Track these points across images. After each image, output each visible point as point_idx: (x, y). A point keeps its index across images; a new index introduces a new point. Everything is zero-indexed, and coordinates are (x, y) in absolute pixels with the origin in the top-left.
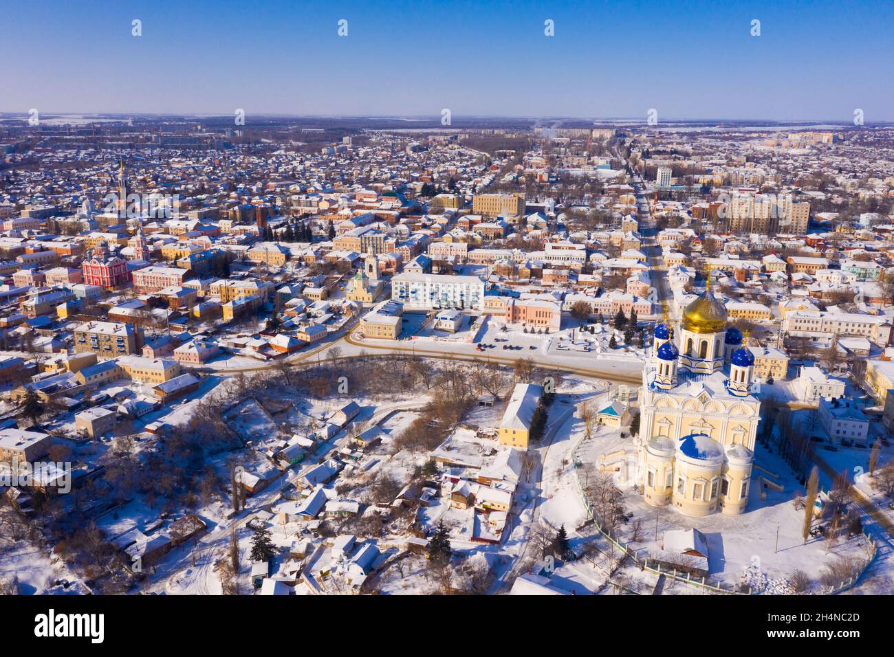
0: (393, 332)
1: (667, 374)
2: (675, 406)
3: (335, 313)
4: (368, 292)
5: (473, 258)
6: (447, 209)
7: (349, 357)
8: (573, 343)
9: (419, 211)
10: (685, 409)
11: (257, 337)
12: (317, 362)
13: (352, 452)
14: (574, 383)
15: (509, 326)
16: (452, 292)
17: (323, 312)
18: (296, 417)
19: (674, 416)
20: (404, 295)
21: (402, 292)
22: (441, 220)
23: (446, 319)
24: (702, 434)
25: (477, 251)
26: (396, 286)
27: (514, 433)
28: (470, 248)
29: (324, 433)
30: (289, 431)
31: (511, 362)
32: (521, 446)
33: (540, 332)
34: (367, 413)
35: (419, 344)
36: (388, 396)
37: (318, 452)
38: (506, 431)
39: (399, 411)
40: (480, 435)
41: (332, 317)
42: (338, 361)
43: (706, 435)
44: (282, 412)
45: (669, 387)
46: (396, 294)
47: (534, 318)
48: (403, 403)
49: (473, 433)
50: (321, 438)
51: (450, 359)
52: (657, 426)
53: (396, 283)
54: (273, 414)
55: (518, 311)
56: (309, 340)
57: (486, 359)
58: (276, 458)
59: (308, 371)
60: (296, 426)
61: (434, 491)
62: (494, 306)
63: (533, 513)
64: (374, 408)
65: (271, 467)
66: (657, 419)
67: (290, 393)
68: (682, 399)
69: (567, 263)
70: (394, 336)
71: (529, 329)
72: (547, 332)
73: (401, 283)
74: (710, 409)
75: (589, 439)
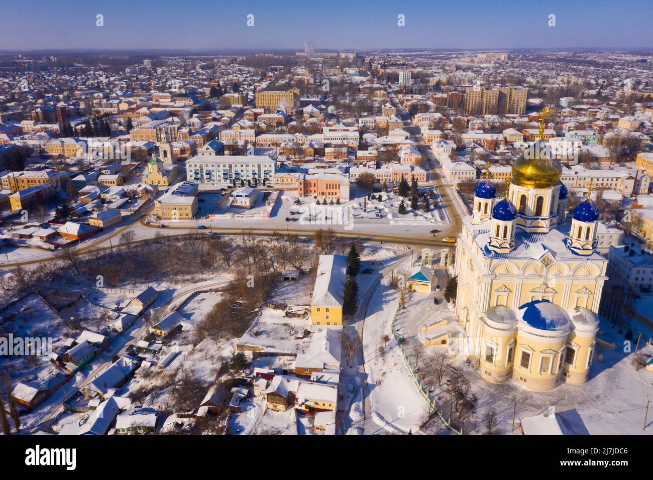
0: (189, 211)
1: (505, 236)
2: (515, 271)
3: (130, 197)
4: (163, 175)
5: (261, 142)
6: (233, 106)
7: (144, 241)
8: (365, 211)
9: (208, 108)
10: (526, 274)
11: (45, 226)
12: (108, 248)
13: (150, 345)
14: (375, 250)
15: (302, 199)
16: (245, 171)
17: (118, 197)
18: (87, 309)
19: (514, 283)
20: (199, 176)
21: (196, 173)
22: (228, 114)
23: (241, 196)
24: (543, 300)
25: (263, 136)
26: (191, 168)
27: (327, 310)
28: (257, 134)
29: (118, 325)
30: (78, 327)
31: (312, 234)
32: (335, 324)
33: (332, 203)
34: (165, 298)
35: (218, 221)
36: (188, 277)
37: (111, 347)
38: (318, 310)
39: (200, 292)
40: (289, 315)
41: (127, 202)
42: (133, 245)
43: (548, 301)
44: (69, 305)
45: (507, 251)
46: (191, 176)
47: (324, 190)
48: (204, 283)
49: (281, 313)
50: (115, 330)
51: (249, 234)
52: (495, 294)
53: (190, 166)
54: (59, 309)
55: (309, 185)
56: (102, 226)
57: (286, 233)
58: (61, 361)
59: (100, 258)
60: (86, 320)
61: (245, 391)
62: (285, 182)
63: (364, 407)
64: (174, 290)
65: (55, 371)
66: (495, 287)
67: (79, 284)
68: (522, 263)
69: (345, 142)
70: (190, 216)
71: (321, 201)
72: (338, 203)
73: (196, 166)
74: (553, 271)
75: (404, 308)
